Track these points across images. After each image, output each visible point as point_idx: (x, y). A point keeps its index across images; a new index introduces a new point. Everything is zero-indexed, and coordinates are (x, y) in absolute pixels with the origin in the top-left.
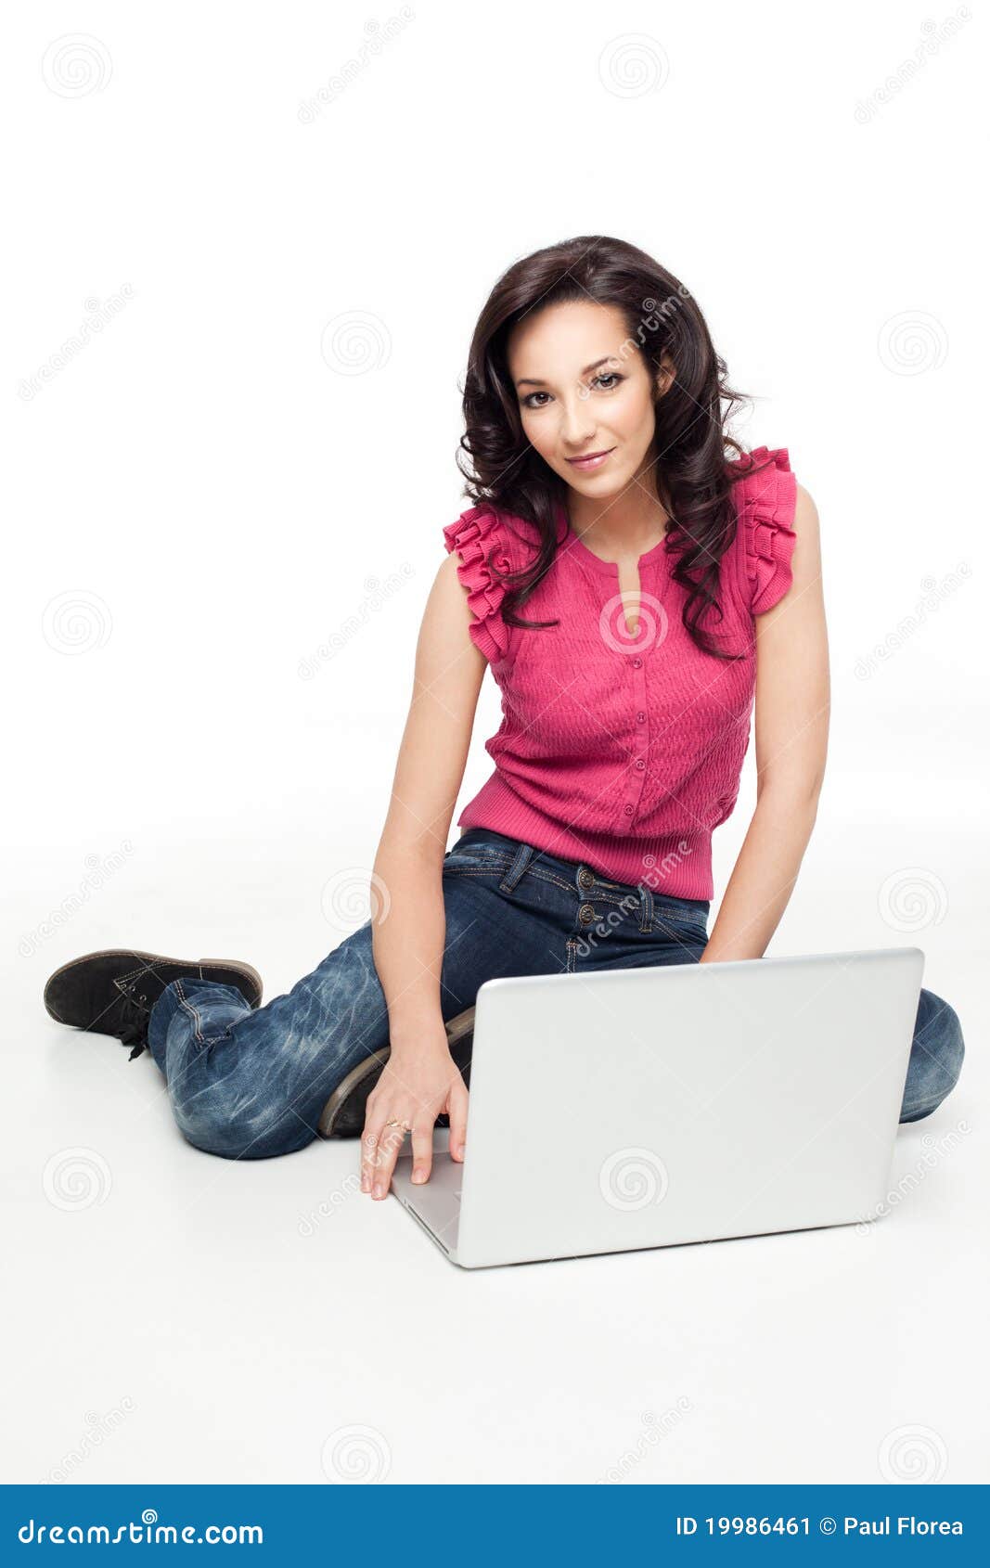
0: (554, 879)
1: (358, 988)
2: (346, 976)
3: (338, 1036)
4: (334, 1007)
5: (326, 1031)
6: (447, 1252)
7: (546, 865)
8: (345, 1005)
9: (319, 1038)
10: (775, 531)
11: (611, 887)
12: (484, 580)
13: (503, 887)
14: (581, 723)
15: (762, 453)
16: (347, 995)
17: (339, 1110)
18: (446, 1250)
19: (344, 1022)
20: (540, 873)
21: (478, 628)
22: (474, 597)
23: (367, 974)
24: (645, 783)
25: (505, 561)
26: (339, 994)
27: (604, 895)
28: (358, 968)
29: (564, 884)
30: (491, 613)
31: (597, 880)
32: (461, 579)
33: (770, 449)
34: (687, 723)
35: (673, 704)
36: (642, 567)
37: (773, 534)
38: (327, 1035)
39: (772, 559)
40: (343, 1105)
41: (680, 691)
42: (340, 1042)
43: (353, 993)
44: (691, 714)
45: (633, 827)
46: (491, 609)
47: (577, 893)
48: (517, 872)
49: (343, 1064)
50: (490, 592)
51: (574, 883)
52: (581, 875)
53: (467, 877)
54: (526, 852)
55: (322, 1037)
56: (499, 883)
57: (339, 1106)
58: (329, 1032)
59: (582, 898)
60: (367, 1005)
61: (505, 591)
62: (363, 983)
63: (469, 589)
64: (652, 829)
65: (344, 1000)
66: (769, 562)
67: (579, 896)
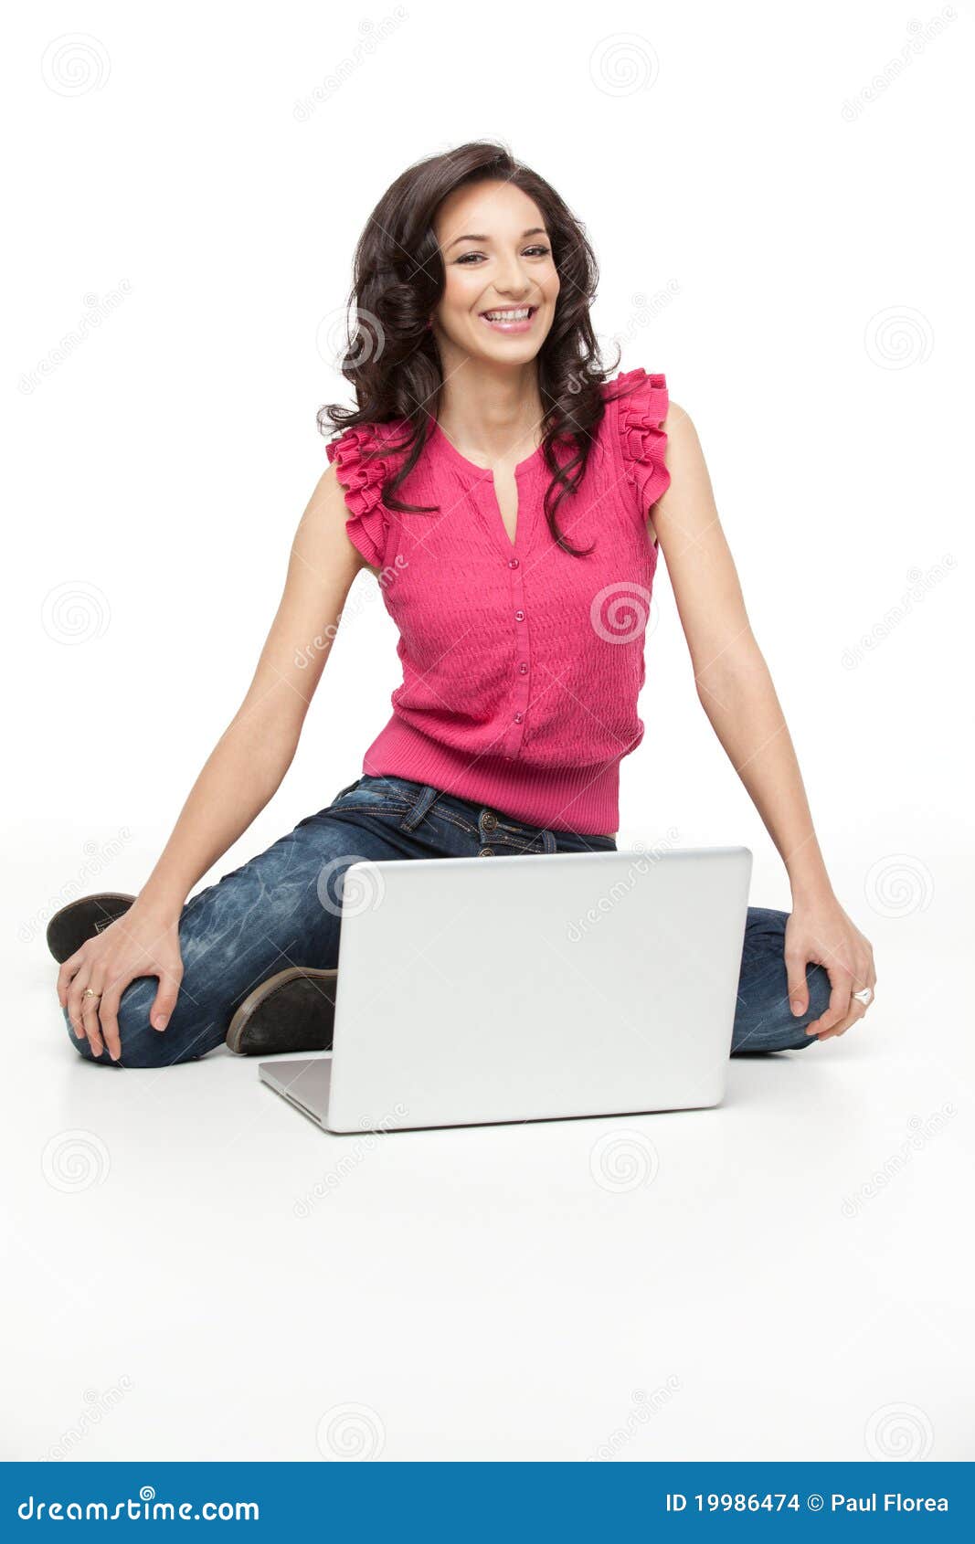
0: (456, 819)
1: (252, 901)
2: (241, 891)
3: (227, 940)
4: (224, 918)
5: (216, 935)
6: (320, 1120)
7: (448, 805)
8: (237, 915)
9: (207, 940)
10: (646, 433)
11: (514, 830)
12: (360, 481)
13: (404, 826)
14: (462, 619)
15: (639, 375)
16: (239, 907)
17: (245, 1026)
18: (317, 1118)
19: (233, 930)
20: (443, 812)
21: (355, 524)
22: (352, 494)
23: (263, 890)
24: (531, 689)
25: (381, 463)
26: (231, 906)
27: (506, 838)
28: (255, 883)
29: (467, 826)
30: (367, 511)
31: (500, 822)
32: (340, 478)
33: (648, 373)
34: (565, 622)
35: (551, 602)
36: (518, 476)
37: (644, 438)
38: (215, 939)
39: (647, 460)
40: (248, 1021)
41: (557, 589)
42: (228, 946)
43: (247, 905)
44: (569, 613)
45: (525, 743)
46: (367, 508)
47: (479, 836)
48: (419, 813)
49: (232, 966)
50: (365, 490)
51: (476, 825)
52: (484, 817)
53: (370, 816)
54: (429, 793)
55: (210, 940)
56: (401, 823)
57: (244, 1023)
58: (218, 937)
59: (483, 841)
60: (259, 917)
61: (382, 490)
62: (258, 897)
63: (346, 487)
64: (545, 747)
65: (237, 911)
66: (645, 464)
67: (480, 840)
